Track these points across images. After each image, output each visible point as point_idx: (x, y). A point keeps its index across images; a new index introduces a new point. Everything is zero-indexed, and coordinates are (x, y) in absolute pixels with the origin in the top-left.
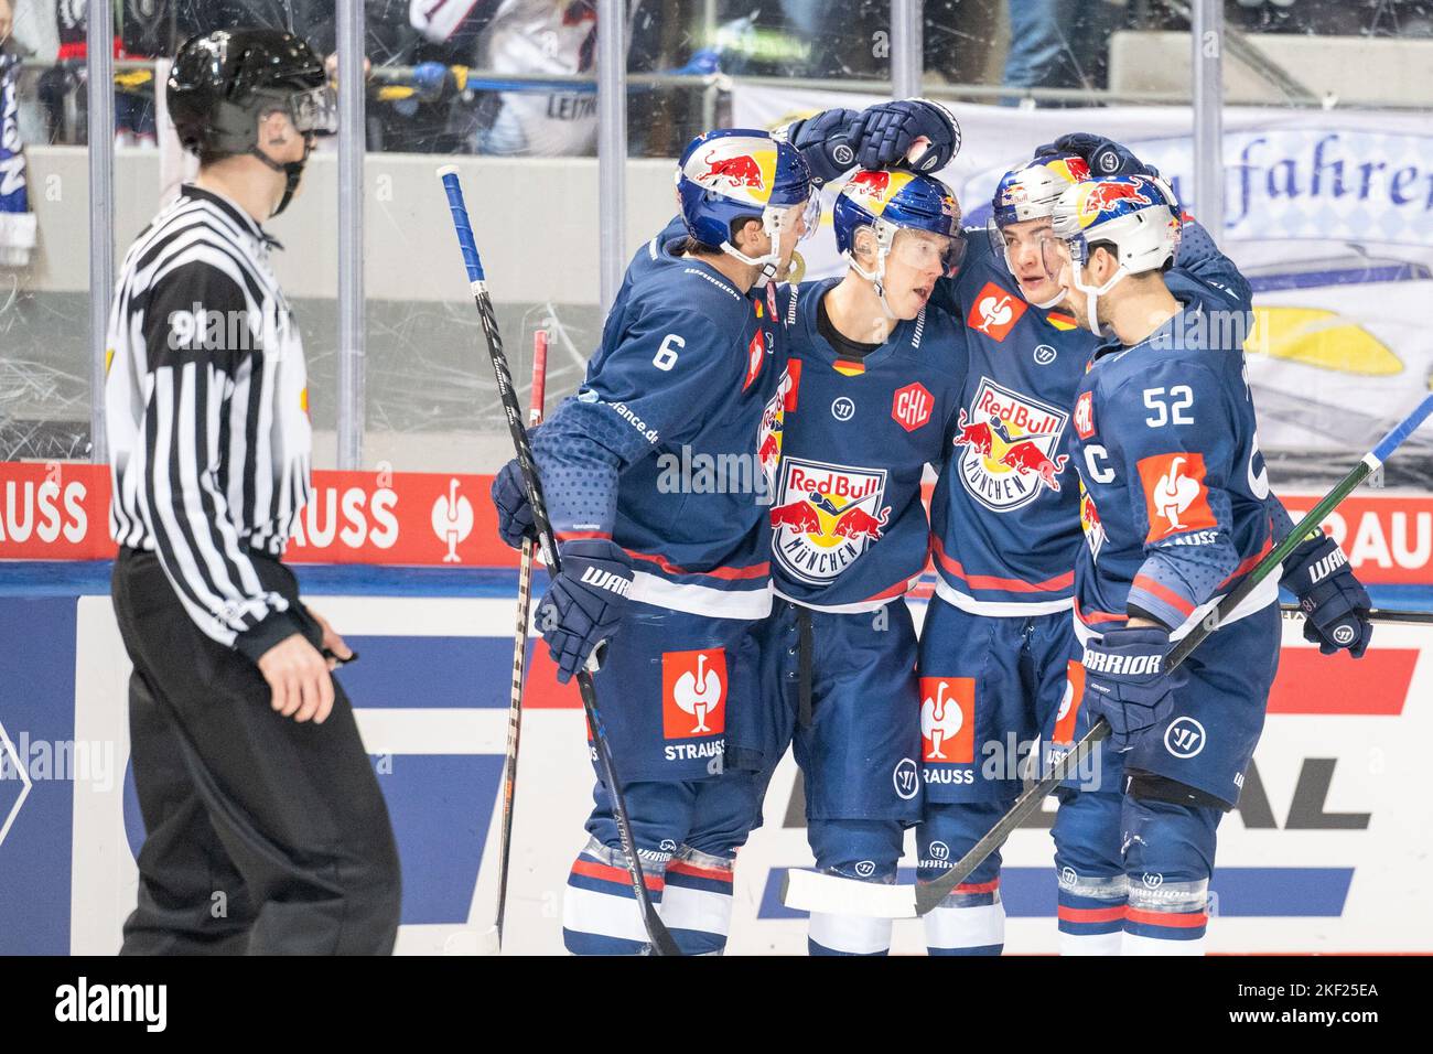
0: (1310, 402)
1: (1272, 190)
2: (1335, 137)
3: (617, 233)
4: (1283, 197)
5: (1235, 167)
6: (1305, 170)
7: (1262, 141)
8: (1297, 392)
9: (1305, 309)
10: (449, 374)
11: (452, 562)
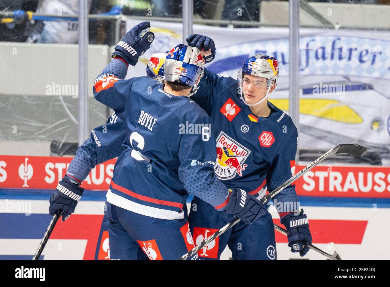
0: (330, 133)
1: (317, 57)
2: (339, 39)
3: (85, 71)
4: (321, 60)
5: (304, 50)
6: (328, 50)
7: (313, 40)
8: (325, 129)
9: (328, 100)
10: (25, 121)
11: (26, 187)
